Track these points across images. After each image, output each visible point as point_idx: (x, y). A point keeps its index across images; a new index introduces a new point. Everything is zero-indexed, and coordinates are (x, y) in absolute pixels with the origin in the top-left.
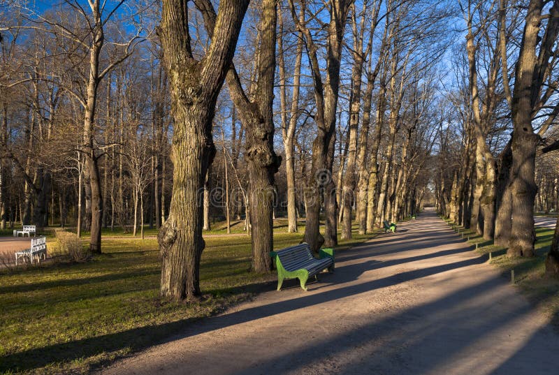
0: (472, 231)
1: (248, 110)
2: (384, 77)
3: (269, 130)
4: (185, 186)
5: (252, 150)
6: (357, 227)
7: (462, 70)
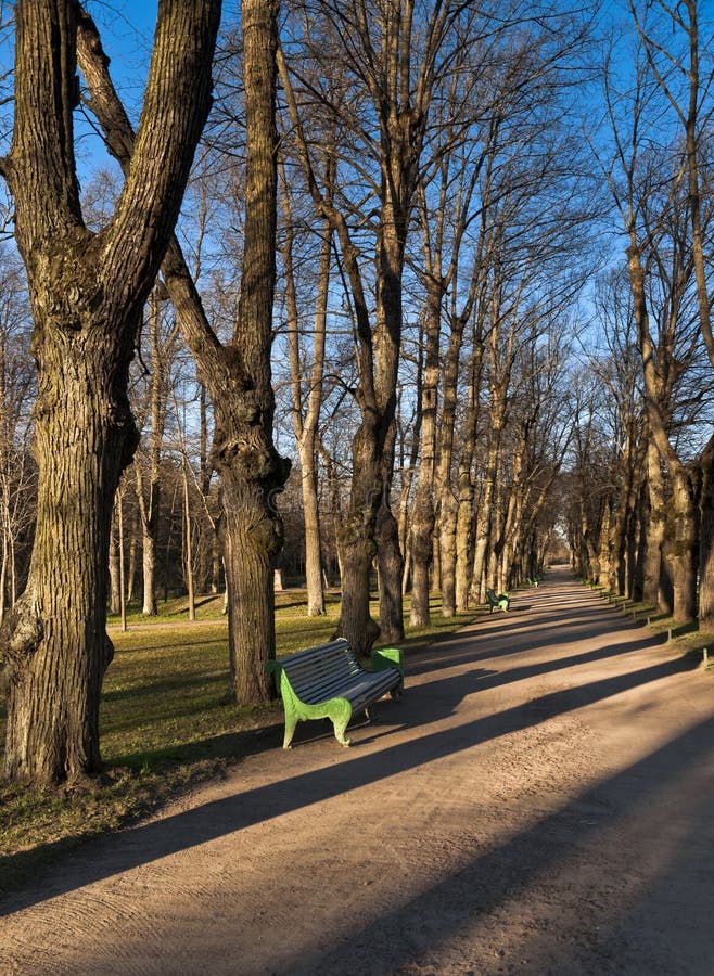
0: (647, 607)
1: (218, 361)
2: (481, 327)
3: (264, 405)
4: (64, 515)
5: (230, 444)
6: (440, 602)
7: (613, 318)
